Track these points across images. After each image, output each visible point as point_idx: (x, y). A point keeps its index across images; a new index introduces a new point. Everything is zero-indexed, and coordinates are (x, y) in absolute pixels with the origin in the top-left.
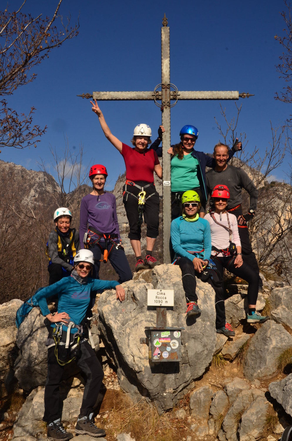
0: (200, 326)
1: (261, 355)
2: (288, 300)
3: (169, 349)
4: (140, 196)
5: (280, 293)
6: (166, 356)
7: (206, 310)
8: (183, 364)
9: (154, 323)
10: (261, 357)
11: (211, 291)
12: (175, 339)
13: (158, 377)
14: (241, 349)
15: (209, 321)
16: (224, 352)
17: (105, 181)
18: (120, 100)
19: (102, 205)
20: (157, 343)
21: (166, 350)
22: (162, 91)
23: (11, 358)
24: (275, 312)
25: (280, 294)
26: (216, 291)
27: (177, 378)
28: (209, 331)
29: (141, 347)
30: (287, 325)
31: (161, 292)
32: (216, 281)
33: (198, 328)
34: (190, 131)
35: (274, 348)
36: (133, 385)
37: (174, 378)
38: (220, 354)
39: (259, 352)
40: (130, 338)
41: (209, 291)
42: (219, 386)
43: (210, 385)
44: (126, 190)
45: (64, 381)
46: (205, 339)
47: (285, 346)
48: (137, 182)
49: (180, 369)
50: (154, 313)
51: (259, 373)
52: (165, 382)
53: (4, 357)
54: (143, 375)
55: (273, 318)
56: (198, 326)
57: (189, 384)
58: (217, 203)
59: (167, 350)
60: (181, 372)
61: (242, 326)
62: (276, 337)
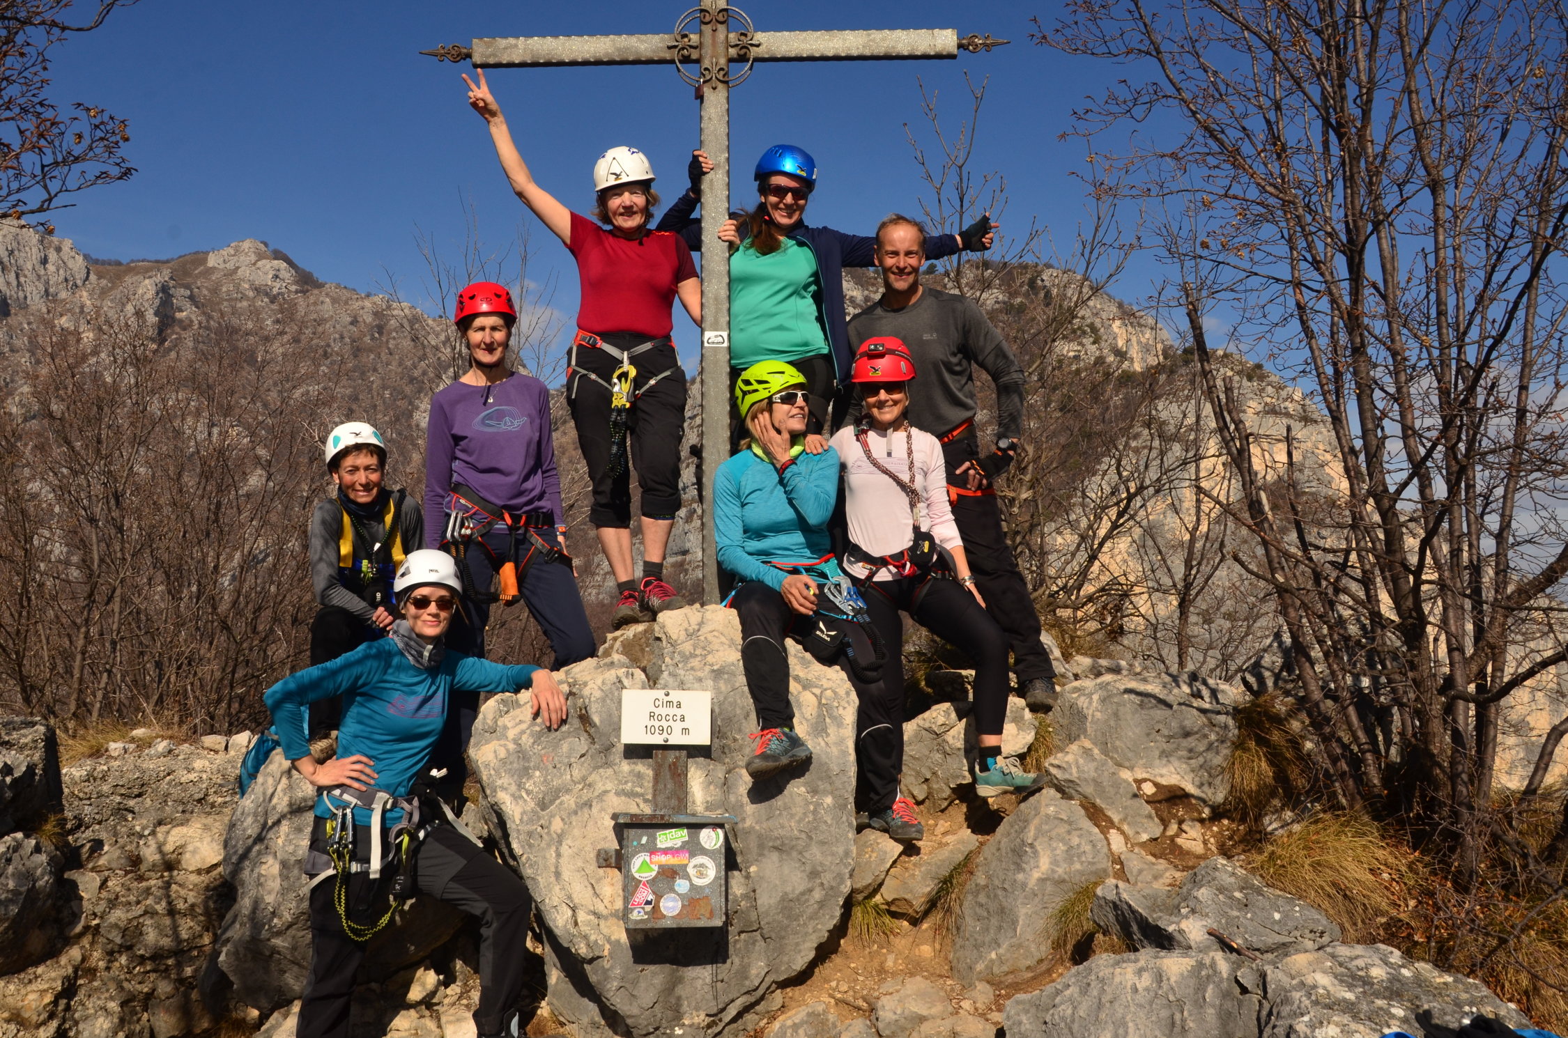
0: (798, 811)
1: (1005, 904)
2: (1107, 721)
3: (682, 886)
4: (615, 380)
5: (1082, 698)
6: (673, 908)
7: (824, 757)
8: (742, 932)
9: (646, 801)
10: (1002, 910)
11: (842, 692)
12: (704, 852)
13: (655, 976)
14: (945, 882)
15: (832, 793)
16: (887, 893)
17: (509, 335)
18: (561, 64)
19: (500, 416)
20: (643, 866)
21: (672, 890)
22: (701, 33)
23: (215, 909)
24: (1056, 762)
25: (1082, 702)
26: (859, 695)
27: (720, 978)
28: (829, 826)
29: (599, 880)
30: (1094, 806)
31: (668, 699)
32: (863, 662)
33: (792, 816)
34: (789, 165)
35: (1042, 881)
36: (586, 1000)
37: (708, 980)
38: (878, 899)
39: (1000, 892)
40: (564, 849)
41: (835, 693)
42: (861, 1003)
43: (832, 1001)
44: (573, 362)
45: (374, 985)
46: (815, 853)
47: (1081, 873)
48: (607, 336)
49: (731, 950)
50: (644, 768)
51: (992, 961)
52: (680, 991)
53: (193, 906)
54: (605, 971)
55: (1051, 781)
56: (794, 811)
57: (762, 998)
58: (872, 400)
59: (676, 888)
60: (735, 960)
61: (964, 808)
62: (1055, 845)
